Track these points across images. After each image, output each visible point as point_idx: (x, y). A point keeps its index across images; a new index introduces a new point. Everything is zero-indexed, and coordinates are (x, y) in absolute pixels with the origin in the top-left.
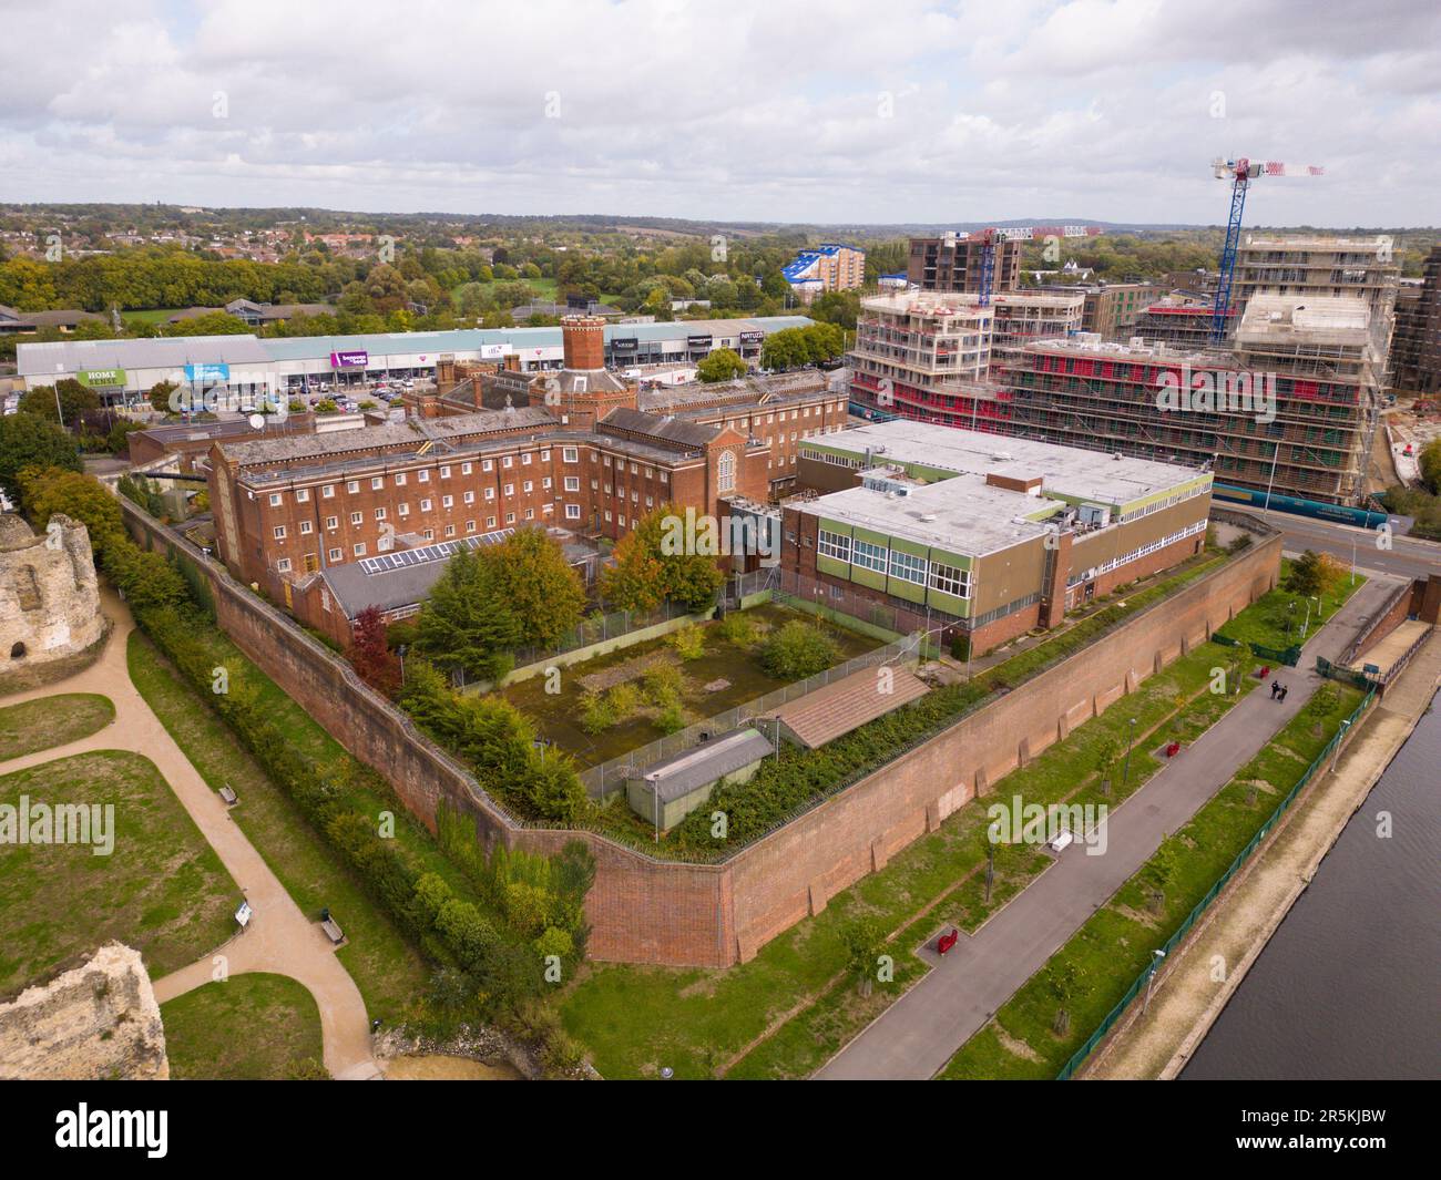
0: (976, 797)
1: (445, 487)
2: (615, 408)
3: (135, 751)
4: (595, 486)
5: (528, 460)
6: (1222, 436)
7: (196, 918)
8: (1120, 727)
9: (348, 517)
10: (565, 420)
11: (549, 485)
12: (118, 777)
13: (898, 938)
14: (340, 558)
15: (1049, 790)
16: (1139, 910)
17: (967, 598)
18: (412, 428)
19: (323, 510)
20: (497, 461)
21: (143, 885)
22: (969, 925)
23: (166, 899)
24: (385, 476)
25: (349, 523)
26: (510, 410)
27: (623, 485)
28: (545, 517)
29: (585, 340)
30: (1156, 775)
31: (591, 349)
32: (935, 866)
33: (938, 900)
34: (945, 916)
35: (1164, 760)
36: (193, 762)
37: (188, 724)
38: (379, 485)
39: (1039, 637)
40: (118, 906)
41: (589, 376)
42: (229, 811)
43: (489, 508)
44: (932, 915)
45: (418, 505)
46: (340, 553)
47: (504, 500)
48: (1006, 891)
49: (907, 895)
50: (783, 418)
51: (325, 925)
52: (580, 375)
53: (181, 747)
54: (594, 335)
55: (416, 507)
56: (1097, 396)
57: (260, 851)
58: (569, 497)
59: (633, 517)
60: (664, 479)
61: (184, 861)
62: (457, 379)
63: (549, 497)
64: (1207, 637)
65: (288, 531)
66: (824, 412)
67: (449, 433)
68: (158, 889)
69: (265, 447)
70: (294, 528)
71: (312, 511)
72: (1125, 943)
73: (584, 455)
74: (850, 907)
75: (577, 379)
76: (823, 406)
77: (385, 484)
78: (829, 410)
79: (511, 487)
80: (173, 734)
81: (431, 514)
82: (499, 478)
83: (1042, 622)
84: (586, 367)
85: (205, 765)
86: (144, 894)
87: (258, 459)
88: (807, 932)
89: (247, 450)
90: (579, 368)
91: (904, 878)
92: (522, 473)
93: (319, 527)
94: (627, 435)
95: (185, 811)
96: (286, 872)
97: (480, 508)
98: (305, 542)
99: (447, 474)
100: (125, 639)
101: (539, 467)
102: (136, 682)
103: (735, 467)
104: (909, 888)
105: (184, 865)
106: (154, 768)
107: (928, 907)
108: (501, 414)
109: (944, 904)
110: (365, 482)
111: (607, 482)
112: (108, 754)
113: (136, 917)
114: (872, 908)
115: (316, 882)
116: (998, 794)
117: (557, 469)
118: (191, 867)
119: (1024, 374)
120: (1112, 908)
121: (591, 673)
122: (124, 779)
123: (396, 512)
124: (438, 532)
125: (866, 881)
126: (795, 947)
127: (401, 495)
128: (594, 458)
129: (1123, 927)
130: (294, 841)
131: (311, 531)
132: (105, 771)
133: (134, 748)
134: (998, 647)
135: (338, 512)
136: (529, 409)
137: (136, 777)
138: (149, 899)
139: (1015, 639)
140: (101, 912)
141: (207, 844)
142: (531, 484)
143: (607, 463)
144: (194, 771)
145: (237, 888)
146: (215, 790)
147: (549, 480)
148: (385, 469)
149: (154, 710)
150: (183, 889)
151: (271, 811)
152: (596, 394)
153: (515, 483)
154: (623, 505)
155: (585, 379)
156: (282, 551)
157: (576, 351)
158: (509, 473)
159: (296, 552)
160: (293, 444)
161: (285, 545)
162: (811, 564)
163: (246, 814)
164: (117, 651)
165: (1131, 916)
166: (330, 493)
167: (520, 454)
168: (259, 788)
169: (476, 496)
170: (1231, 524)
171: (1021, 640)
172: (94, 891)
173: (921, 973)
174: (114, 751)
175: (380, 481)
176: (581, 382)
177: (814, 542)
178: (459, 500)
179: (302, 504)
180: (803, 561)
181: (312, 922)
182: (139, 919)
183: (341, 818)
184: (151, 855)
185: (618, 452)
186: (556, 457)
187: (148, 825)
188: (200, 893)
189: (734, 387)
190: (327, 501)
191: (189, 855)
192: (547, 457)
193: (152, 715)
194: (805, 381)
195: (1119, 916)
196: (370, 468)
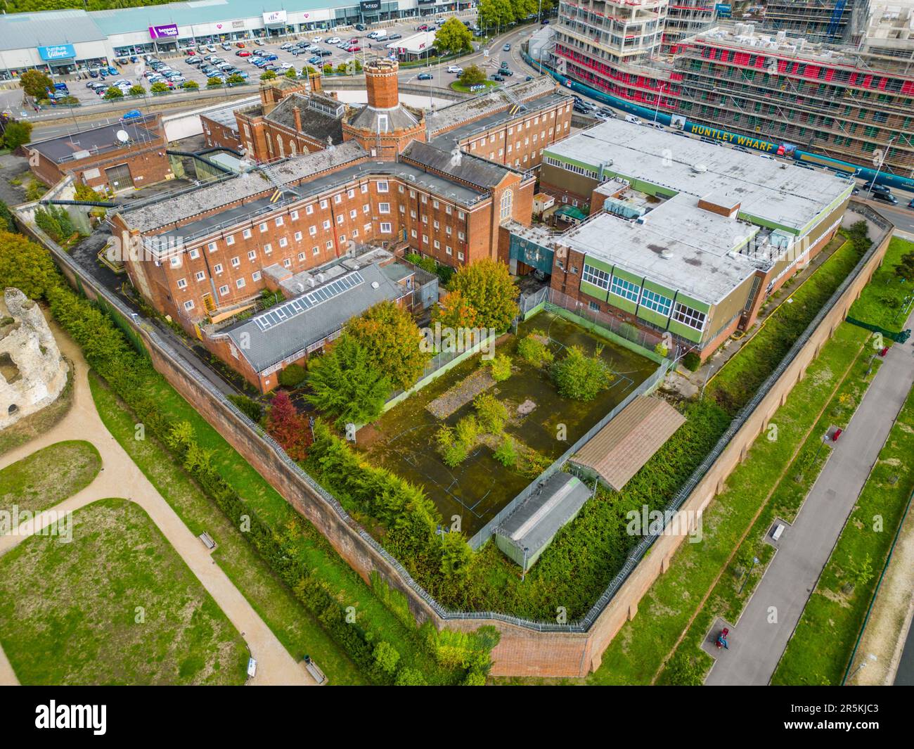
0: (716, 495)
1: (295, 226)
2: (411, 142)
3: (127, 498)
4: (402, 210)
5: (352, 195)
6: (838, 120)
7: (217, 666)
8: (799, 416)
9: (229, 262)
10: (374, 153)
11: (368, 210)
12: (123, 528)
13: (688, 634)
14: (228, 292)
15: (762, 482)
16: (836, 592)
17: (702, 331)
18: (262, 177)
19: (210, 261)
20: (330, 200)
21: (170, 638)
22: (732, 616)
23: (190, 650)
24: (253, 227)
25: (230, 266)
26: (332, 148)
27: (426, 214)
28: (366, 233)
29: (385, 84)
30: (828, 458)
31: (390, 91)
32: (700, 563)
33: (706, 597)
34: (715, 610)
35: (831, 444)
36: (172, 505)
37: (159, 469)
38: (248, 235)
39: (740, 341)
40: (160, 659)
41: (389, 113)
42: (212, 555)
43: (327, 236)
44: (705, 609)
45: (278, 243)
46: (227, 289)
47: (337, 228)
48: (749, 582)
49: (687, 593)
50: (528, 125)
51: (309, 667)
52: (382, 113)
53: (159, 490)
54: (391, 79)
55: (276, 245)
56: (749, 83)
57: (243, 593)
58: (382, 218)
59: (435, 238)
60: (461, 217)
61: (193, 610)
62: (276, 101)
63: (368, 219)
64: (843, 318)
65: (189, 281)
66: (556, 115)
67: (290, 178)
68: (183, 640)
69: (155, 212)
70: (191, 278)
71: (203, 263)
72: (832, 623)
73: (394, 188)
74: (652, 610)
75: (380, 116)
76: (557, 110)
77: (252, 233)
78: (560, 113)
79: (342, 216)
80: (150, 478)
81: (288, 248)
82: (333, 212)
83: (741, 327)
84: (386, 106)
85: (182, 510)
86: (174, 646)
87: (153, 225)
88: (629, 637)
89: (143, 218)
90: (381, 107)
91: (683, 578)
92: (349, 204)
93: (210, 274)
94: (425, 170)
95: (180, 558)
96: (268, 614)
97: (322, 236)
98: (201, 287)
99: (296, 217)
100: (86, 379)
101: (360, 198)
102: (108, 424)
103: (512, 200)
104: (687, 586)
105: (195, 614)
106: (145, 514)
107: (702, 603)
108: (325, 153)
109: (711, 598)
110: (238, 235)
111: (413, 208)
112: (108, 503)
113: (175, 670)
114: (667, 609)
115: (291, 624)
116: (729, 490)
117: (373, 198)
118: (200, 615)
119: (694, 61)
120: (819, 592)
121: (435, 398)
122: (127, 529)
123: (263, 251)
124: (293, 260)
125: (658, 583)
126: (624, 652)
127: (265, 239)
128: (401, 190)
129: (829, 609)
130: (267, 584)
131: (204, 278)
132: (110, 522)
133: (124, 495)
134: (713, 353)
135: (221, 260)
136: (345, 145)
137: (135, 526)
138: (179, 652)
139: (723, 344)
140: (148, 667)
141: (205, 590)
142: (355, 212)
143: (413, 196)
144: (175, 515)
145: (238, 632)
146: (197, 535)
147: (367, 206)
148: (252, 223)
149: (129, 454)
150: (199, 640)
151: (242, 555)
152: (397, 133)
153: (344, 213)
154: (427, 229)
155: (386, 116)
156: (186, 296)
157: (378, 94)
158: (340, 207)
159: (196, 295)
160: (176, 206)
161: (187, 291)
162: (576, 285)
163: (225, 558)
164: (83, 391)
165: (832, 599)
166: (214, 248)
167: (346, 192)
168: (228, 532)
169: (317, 228)
170: (853, 210)
171: (727, 344)
172: (138, 646)
173: (708, 666)
174: (111, 500)
175: (249, 231)
176: (383, 120)
177: (579, 271)
178: (306, 233)
179: (195, 260)
180: (567, 282)
181: (298, 662)
182: (178, 672)
183: (303, 583)
184: (169, 606)
185: (423, 190)
186: (372, 190)
187: (158, 577)
188: (213, 641)
189: (491, 101)
190: (212, 254)
191: (195, 603)
192: (365, 190)
193: (128, 458)
194: (541, 87)
195: (823, 599)
196: (241, 224)
